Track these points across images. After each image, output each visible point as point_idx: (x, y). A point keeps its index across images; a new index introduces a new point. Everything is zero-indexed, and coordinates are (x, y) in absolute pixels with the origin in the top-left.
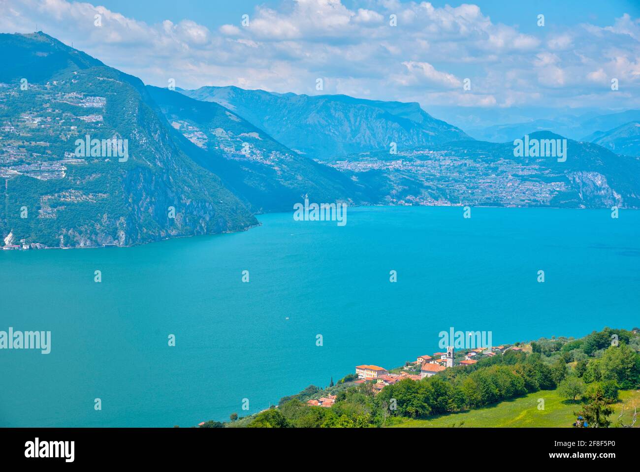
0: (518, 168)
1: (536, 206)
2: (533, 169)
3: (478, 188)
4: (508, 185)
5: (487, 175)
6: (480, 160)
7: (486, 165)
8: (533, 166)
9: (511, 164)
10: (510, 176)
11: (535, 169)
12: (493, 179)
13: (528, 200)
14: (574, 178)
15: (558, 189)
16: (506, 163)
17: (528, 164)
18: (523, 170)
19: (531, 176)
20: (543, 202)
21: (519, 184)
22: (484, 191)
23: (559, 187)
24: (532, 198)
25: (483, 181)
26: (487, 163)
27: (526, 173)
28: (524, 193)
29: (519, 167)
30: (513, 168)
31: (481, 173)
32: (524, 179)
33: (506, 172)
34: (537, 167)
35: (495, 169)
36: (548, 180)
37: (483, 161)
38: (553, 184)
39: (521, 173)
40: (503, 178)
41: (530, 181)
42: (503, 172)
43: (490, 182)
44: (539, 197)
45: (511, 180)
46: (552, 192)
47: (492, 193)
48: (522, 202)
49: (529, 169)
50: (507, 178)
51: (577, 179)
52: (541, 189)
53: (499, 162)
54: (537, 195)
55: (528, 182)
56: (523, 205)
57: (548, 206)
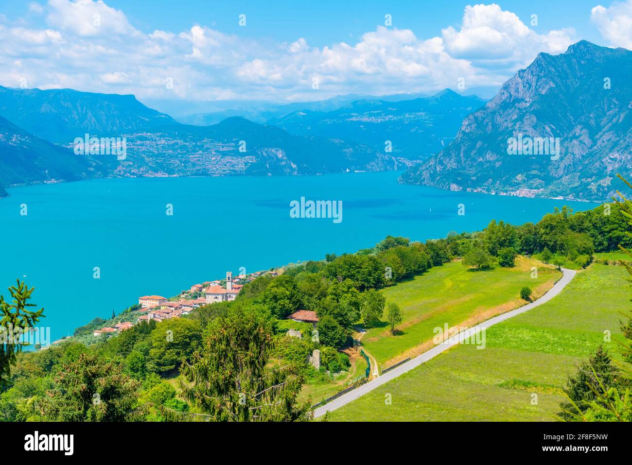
0: (220, 145)
1: (234, 175)
2: (230, 146)
3: (189, 162)
4: (213, 159)
5: (195, 151)
6: (189, 140)
7: (194, 144)
8: (231, 144)
9: (213, 142)
10: (213, 152)
11: (232, 146)
12: (200, 154)
13: (229, 170)
14: (262, 153)
15: (251, 161)
16: (209, 142)
17: (226, 143)
18: (223, 147)
19: (230, 152)
20: (240, 171)
21: (221, 158)
22: (194, 165)
24: (232, 169)
25: (192, 156)
26: (195, 142)
27: (225, 149)
28: (225, 165)
30: (215, 146)
31: (191, 150)
32: (224, 154)
33: (209, 149)
35: (201, 147)
36: (243, 155)
37: (191, 140)
38: (246, 157)
39: (221, 150)
40: (208, 153)
41: (230, 155)
42: (207, 149)
43: (199, 157)
44: (236, 168)
45: (214, 155)
46: (246, 164)
47: (200, 166)
48: (224, 172)
49: (228, 147)
50: (211, 154)
51: (264, 153)
52: (238, 162)
53: (204, 141)
54: (235, 166)
55: (228, 157)
56: (225, 175)
57: (244, 175)
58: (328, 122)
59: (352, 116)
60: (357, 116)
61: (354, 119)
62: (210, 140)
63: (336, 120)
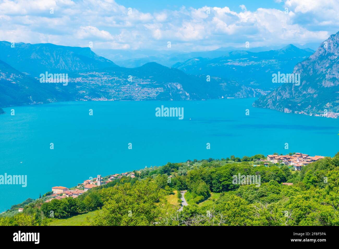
0: (141, 81)
1: (149, 100)
3: (121, 91)
4: (136, 89)
5: (125, 84)
6: (122, 77)
7: (125, 79)
8: (148, 80)
9: (137, 79)
10: (137, 85)
11: (149, 82)
12: (128, 86)
13: (146, 97)
14: (167, 86)
15: (160, 91)
16: (134, 78)
17: (145, 79)
18: (143, 82)
19: (147, 85)
20: (153, 97)
21: (141, 89)
22: (124, 93)
23: (160, 90)
24: (148, 96)
25: (123, 87)
26: (125, 78)
27: (145, 83)
28: (144, 93)
29: (141, 80)
30: (138, 81)
31: (122, 84)
32: (143, 86)
33: (134, 83)
34: (149, 80)
36: (155, 87)
37: (123, 77)
38: (157, 88)
39: (142, 83)
40: (133, 86)
41: (147, 87)
43: (127, 88)
44: (151, 95)
45: (137, 87)
46: (157, 93)
47: (128, 94)
48: (143, 98)
49: (146, 82)
50: (135, 86)
51: (169, 86)
52: (152, 91)
54: (150, 94)
55: (145, 88)
56: (143, 100)
57: (155, 100)
58: (213, 66)
59: (228, 62)
60: (231, 62)
61: (229, 64)
63: (218, 64)
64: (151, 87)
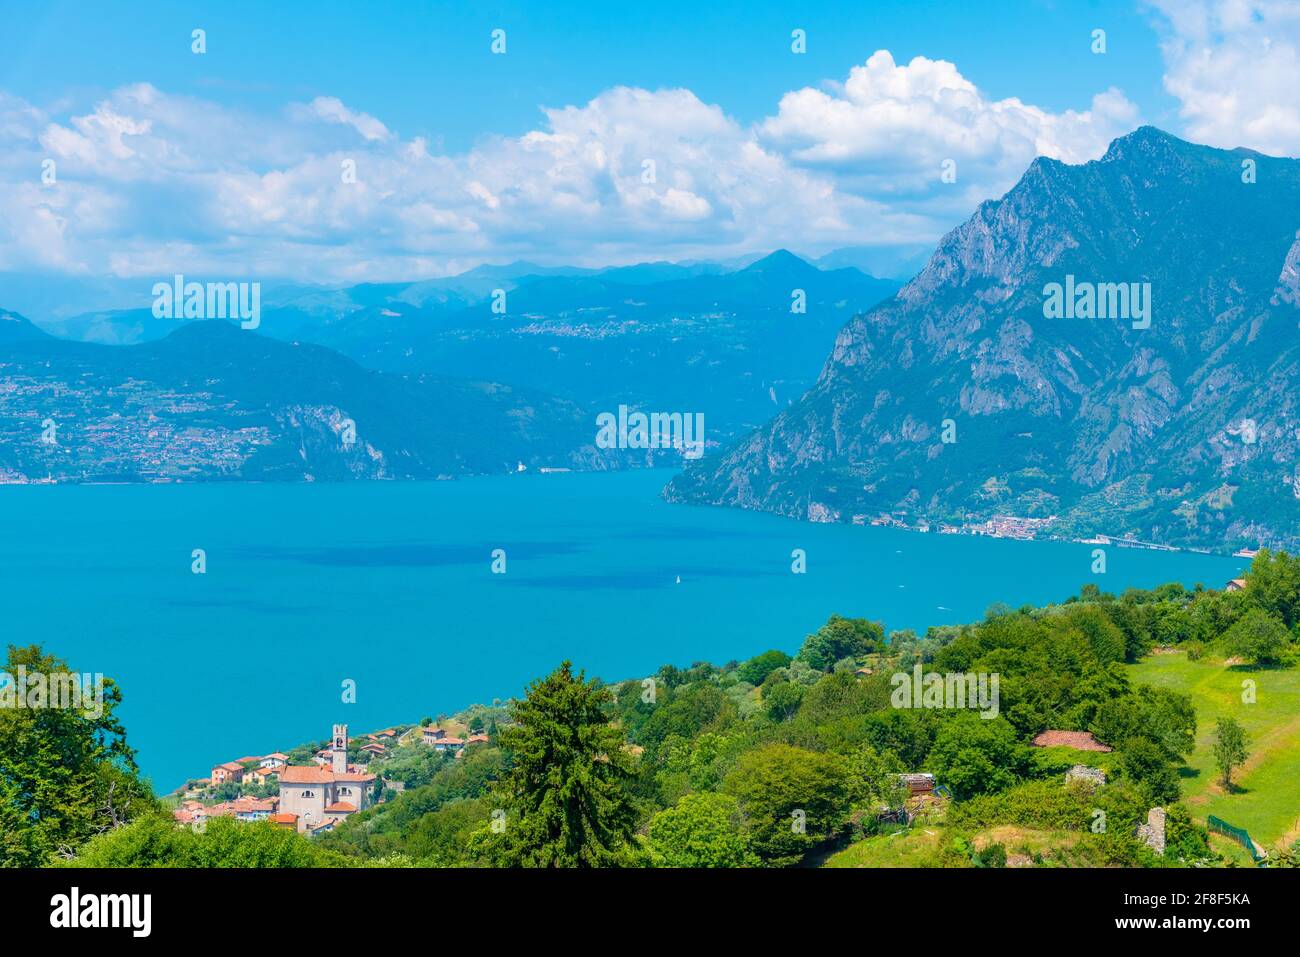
0: (169, 398)
1: (213, 479)
2: (198, 399)
3: (85, 442)
4: (150, 436)
5: (102, 414)
6: (82, 382)
7: (97, 393)
8: (200, 395)
9: (151, 389)
10: (152, 416)
11: (204, 401)
12: (116, 423)
13: (196, 466)
14: (287, 420)
15: (256, 442)
16: (140, 389)
17: (188, 390)
18: (177, 403)
19: (198, 415)
20: (228, 469)
21: (173, 434)
22: (99, 452)
23: (257, 437)
24: (204, 462)
25: (94, 428)
26: (100, 388)
27: (186, 408)
28: (186, 452)
29: (170, 395)
30: (155, 399)
31: (88, 411)
32: (182, 423)
33: (141, 407)
34: (207, 395)
35: (118, 403)
36: (234, 424)
37: (89, 384)
38: (244, 430)
39: (174, 409)
40: (136, 420)
41: (195, 425)
42: (136, 407)
43: (111, 431)
44: (218, 461)
45: (154, 425)
46: (244, 449)
47: (117, 453)
48: (184, 472)
49: (192, 401)
50: (146, 421)
51: (293, 420)
52: (221, 444)
53: (125, 386)
54: (213, 456)
55: (192, 429)
56: (186, 479)
57: (236, 479)
58: (463, 338)
59: (528, 322)
60: (540, 322)
61: (533, 329)
62: (141, 383)
63: (483, 332)
64: (215, 428)
